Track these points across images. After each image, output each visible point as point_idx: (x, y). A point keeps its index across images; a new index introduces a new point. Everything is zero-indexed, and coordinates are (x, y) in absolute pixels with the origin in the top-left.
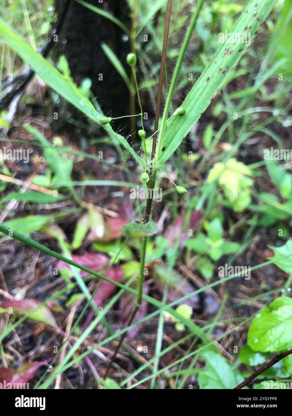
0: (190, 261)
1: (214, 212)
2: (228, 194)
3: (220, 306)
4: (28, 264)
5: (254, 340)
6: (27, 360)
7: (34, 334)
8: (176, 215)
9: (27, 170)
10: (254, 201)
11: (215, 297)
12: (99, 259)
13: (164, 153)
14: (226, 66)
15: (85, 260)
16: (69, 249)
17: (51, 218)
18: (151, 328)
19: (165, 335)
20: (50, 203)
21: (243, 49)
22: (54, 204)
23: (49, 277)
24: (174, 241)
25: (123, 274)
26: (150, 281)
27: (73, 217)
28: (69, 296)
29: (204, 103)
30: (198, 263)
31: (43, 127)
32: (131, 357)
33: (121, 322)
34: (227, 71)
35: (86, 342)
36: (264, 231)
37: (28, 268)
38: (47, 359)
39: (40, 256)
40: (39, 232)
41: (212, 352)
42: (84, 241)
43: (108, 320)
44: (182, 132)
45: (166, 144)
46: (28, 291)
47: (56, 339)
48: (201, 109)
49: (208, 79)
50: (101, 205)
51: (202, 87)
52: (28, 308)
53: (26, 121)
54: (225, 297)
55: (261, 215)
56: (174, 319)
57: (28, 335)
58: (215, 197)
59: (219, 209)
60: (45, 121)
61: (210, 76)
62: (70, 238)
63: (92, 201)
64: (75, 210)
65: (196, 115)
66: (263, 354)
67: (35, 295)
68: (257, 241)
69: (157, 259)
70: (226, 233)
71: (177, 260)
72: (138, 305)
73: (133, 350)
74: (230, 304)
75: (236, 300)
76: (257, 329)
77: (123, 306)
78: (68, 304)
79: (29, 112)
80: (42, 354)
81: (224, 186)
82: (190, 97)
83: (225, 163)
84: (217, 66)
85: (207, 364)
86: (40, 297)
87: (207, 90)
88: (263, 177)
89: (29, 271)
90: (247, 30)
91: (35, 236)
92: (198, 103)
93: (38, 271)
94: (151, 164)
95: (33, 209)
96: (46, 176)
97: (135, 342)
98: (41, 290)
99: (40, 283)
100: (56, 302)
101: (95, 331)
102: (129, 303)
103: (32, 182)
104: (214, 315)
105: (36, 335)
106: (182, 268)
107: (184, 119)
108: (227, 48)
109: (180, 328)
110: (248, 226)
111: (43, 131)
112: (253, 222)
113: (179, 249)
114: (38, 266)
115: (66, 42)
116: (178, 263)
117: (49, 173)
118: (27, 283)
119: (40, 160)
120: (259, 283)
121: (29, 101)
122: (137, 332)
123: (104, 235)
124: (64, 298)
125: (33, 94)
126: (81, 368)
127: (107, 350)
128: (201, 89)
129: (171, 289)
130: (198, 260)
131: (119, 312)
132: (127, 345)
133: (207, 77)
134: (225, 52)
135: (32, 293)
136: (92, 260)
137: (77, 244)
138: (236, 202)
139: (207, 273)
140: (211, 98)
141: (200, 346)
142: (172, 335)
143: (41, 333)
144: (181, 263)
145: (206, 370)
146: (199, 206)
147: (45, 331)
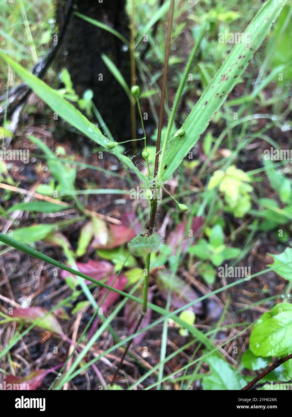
0: (192, 267)
1: (216, 218)
2: (228, 200)
3: (223, 310)
4: (33, 272)
5: (256, 345)
6: (34, 367)
7: (40, 341)
8: (178, 222)
9: (30, 179)
10: (255, 206)
11: (218, 302)
12: (104, 266)
13: (166, 170)
14: (223, 91)
15: (89, 267)
16: (74, 257)
17: (56, 227)
18: (156, 334)
19: (170, 341)
20: (54, 212)
21: (238, 76)
22: (58, 213)
23: (54, 285)
24: (177, 247)
25: (127, 281)
26: (153, 287)
27: (77, 225)
28: (75, 304)
29: (203, 125)
30: (200, 269)
31: (45, 136)
32: (136, 363)
33: (126, 328)
34: (224, 96)
35: (92, 349)
36: (264, 235)
37: (34, 276)
38: (54, 366)
39: (45, 264)
40: (43, 240)
41: (215, 358)
42: (88, 248)
43: (113, 327)
44: (182, 152)
45: (168, 162)
46: (34, 299)
47: (62, 346)
48: (200, 131)
49: (206, 103)
50: (103, 212)
51: (201, 110)
52: (35, 316)
53: (28, 130)
54: (228, 302)
55: (261, 220)
56: (177, 325)
57: (35, 343)
58: (216, 203)
59: (221, 214)
60: (47, 130)
61: (208, 100)
62: (74, 247)
63: (95, 209)
64: (79, 218)
65: (195, 136)
66: (265, 359)
67: (40, 303)
68: (258, 245)
69: (160, 266)
70: (227, 238)
71: (179, 267)
72: (143, 314)
73: (139, 357)
74: (233, 308)
75: (238, 305)
76: (258, 335)
77: (128, 312)
78: (73, 312)
79: (32, 121)
80: (48, 362)
81: (224, 192)
82: (190, 120)
83: (225, 171)
84: (214, 91)
85: (211, 369)
86: (46, 305)
87: (206, 113)
88: (263, 182)
89: (35, 279)
90: (241, 59)
91: (40, 244)
92: (197, 125)
93: (44, 279)
94: (154, 182)
95: (37, 218)
96: (49, 185)
97: (140, 348)
98: (47, 297)
99: (46, 291)
100: (62, 310)
101: (101, 338)
102: (133, 309)
103: (36, 190)
104: (217, 320)
105: (42, 343)
106: (185, 274)
107: (184, 140)
108: (223, 74)
109: (184, 333)
110: (249, 231)
111: (45, 140)
112: (254, 227)
113: (181, 255)
114: (43, 274)
115: (67, 54)
116: (180, 269)
117: (52, 182)
118: (33, 291)
119: (43, 169)
120: (261, 287)
121: (32, 110)
122: (142, 339)
123: (108, 243)
124: (70, 305)
125: (35, 104)
126: (87, 375)
127: (113, 357)
128: (200, 112)
129: (175, 295)
130: (200, 266)
131: (124, 319)
132: (132, 351)
133: (205, 101)
134: (222, 78)
135: (38, 301)
136: (97, 267)
137: (81, 252)
138: (236, 208)
139: (210, 279)
140: (209, 121)
141: (204, 352)
142: (176, 341)
143: (47, 340)
144: (183, 269)
145: (209, 375)
146: (200, 212)
147: (51, 338)
